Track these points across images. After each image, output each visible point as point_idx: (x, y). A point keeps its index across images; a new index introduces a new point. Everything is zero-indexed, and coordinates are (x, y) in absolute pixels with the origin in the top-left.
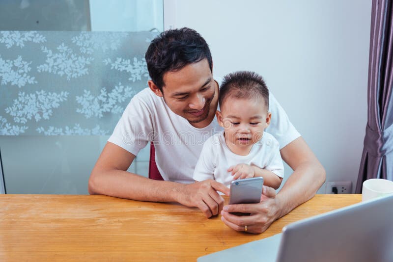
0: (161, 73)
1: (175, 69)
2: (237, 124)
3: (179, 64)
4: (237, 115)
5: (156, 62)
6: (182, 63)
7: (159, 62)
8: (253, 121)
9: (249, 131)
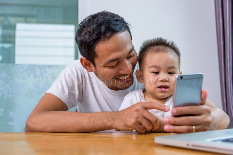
0: (92, 45)
1: (104, 38)
2: (157, 73)
3: (108, 34)
4: (157, 64)
5: (88, 36)
6: (110, 33)
7: (90, 35)
8: (171, 71)
9: (167, 79)
